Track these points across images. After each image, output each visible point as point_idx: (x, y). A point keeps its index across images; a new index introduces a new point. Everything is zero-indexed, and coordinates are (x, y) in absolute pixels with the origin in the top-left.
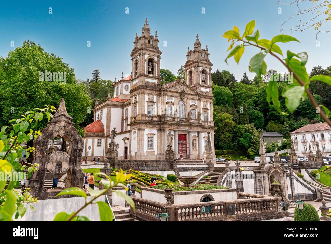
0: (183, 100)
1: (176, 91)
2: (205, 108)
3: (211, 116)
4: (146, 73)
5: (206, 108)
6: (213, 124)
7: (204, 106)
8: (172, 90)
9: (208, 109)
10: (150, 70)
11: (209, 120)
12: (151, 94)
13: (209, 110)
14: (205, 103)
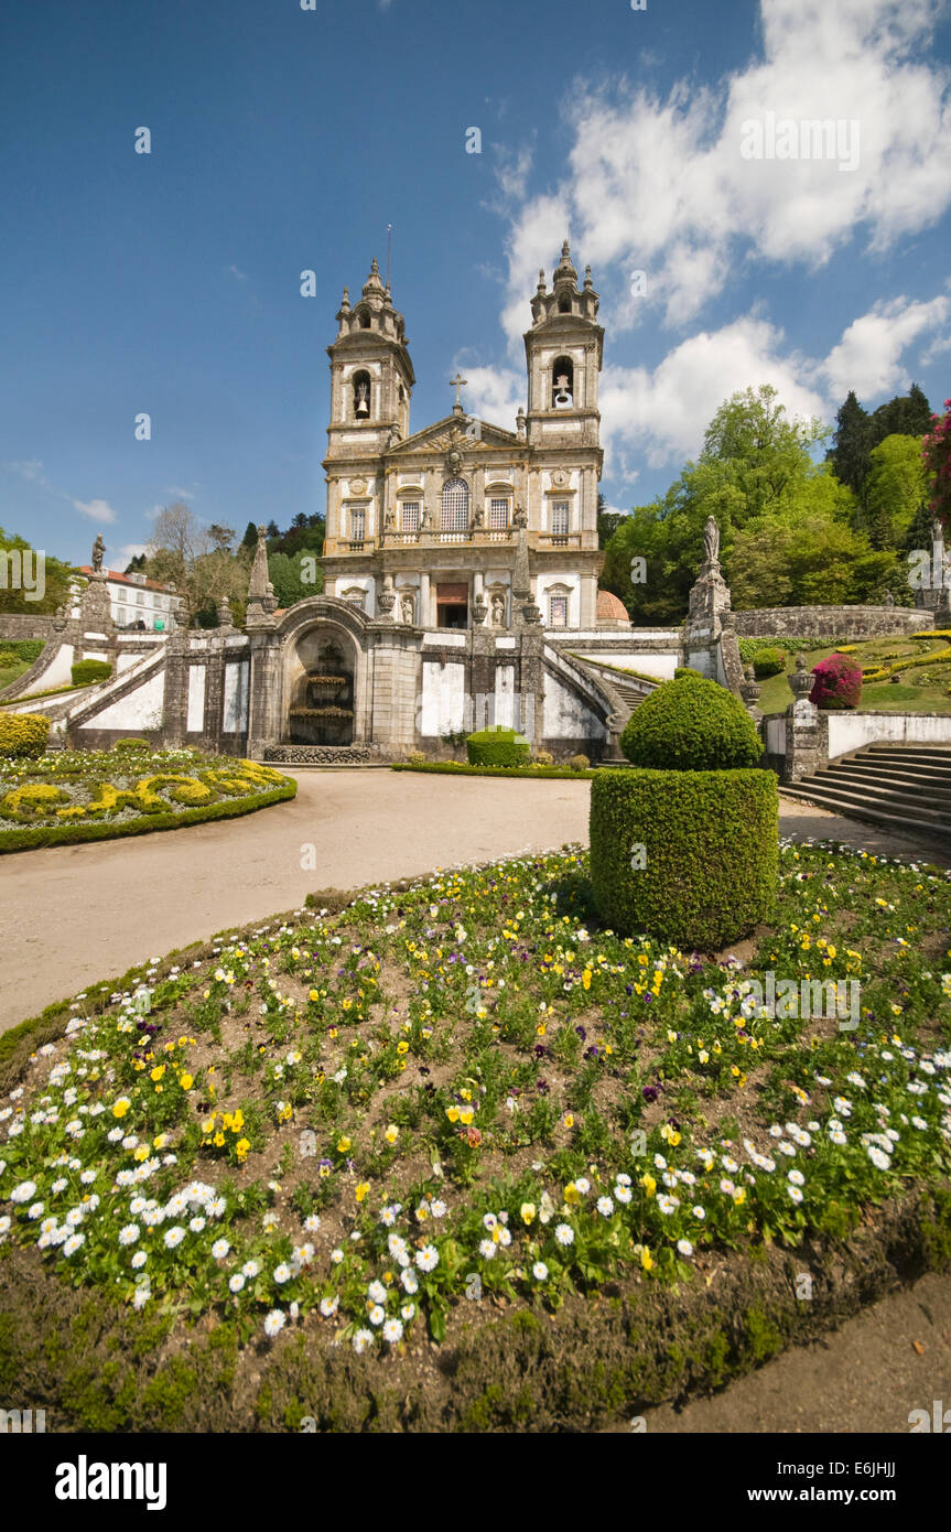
0: (462, 476)
1: (432, 450)
2: (558, 489)
3: (583, 516)
4: (344, 420)
5: (563, 488)
6: (593, 543)
7: (554, 483)
8: (418, 450)
9: (571, 493)
10: (363, 407)
11: (575, 527)
12: (358, 477)
13: (577, 496)
14: (557, 475)
